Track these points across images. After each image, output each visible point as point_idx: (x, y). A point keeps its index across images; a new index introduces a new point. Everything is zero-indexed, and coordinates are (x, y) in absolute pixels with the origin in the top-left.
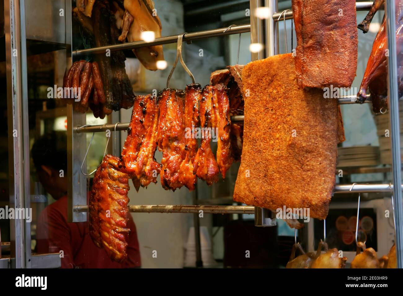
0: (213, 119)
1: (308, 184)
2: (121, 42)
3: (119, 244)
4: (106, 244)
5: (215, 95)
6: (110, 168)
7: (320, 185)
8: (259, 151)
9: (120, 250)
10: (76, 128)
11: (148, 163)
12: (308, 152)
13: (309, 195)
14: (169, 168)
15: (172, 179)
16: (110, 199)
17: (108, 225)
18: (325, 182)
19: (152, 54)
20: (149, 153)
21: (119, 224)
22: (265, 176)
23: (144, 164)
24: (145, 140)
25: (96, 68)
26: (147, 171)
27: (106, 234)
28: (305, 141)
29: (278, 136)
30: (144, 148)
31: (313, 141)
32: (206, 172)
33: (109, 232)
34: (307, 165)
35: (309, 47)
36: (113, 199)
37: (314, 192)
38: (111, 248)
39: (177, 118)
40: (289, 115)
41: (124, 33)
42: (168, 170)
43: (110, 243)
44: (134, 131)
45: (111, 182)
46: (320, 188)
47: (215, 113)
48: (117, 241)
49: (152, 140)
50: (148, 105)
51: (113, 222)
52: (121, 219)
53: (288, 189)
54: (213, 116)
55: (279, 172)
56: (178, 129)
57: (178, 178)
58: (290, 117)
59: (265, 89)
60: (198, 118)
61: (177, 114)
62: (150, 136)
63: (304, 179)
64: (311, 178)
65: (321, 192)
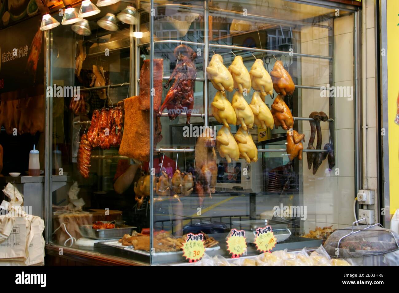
0: (116, 121)
1: (142, 148)
2: (90, 87)
3: (86, 172)
4: (81, 171)
5: (117, 111)
6: (84, 140)
7: (145, 148)
8: (127, 134)
9: (86, 174)
10: (75, 123)
11: (95, 138)
12: (142, 135)
13: (142, 152)
14: (101, 140)
15: (101, 145)
16: (83, 153)
17: (82, 164)
18: (148, 147)
19: (101, 92)
20: (96, 134)
21: (86, 163)
22: (128, 144)
23: (94, 138)
24: (95, 128)
25: (82, 97)
26: (95, 142)
27: (81, 167)
28: (141, 131)
29: (133, 128)
30: (94, 132)
31: (144, 131)
32: (112, 142)
33: (82, 167)
34: (142, 140)
35: (143, 94)
36: (84, 153)
37: (143, 151)
38: (83, 173)
39: (105, 120)
40: (136, 120)
41: (92, 83)
42: (100, 141)
43: (82, 171)
44: (92, 125)
45: (84, 146)
46: (145, 149)
47: (117, 119)
48: (85, 170)
49: (98, 128)
50: (97, 114)
51: (84, 162)
52: (87, 161)
53: (135, 150)
54: (116, 119)
55: (132, 143)
56: (105, 124)
57: (104, 144)
58: (137, 121)
59: (130, 110)
60: (112, 120)
61: (106, 118)
62: (97, 127)
63: (140, 146)
64: (143, 146)
65: (146, 151)
